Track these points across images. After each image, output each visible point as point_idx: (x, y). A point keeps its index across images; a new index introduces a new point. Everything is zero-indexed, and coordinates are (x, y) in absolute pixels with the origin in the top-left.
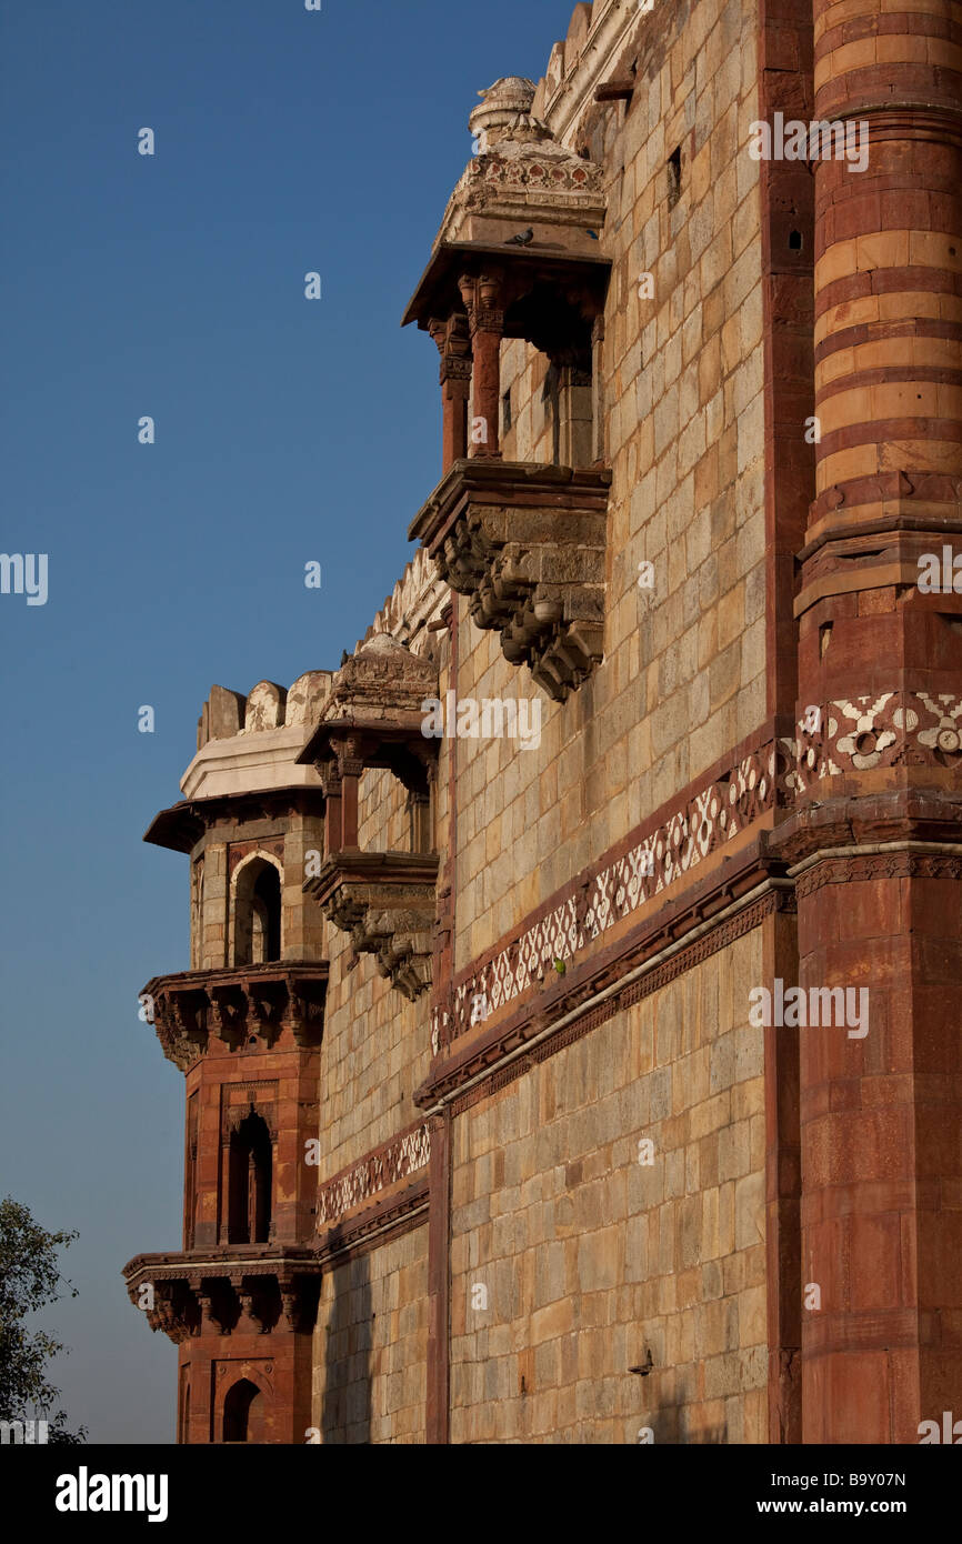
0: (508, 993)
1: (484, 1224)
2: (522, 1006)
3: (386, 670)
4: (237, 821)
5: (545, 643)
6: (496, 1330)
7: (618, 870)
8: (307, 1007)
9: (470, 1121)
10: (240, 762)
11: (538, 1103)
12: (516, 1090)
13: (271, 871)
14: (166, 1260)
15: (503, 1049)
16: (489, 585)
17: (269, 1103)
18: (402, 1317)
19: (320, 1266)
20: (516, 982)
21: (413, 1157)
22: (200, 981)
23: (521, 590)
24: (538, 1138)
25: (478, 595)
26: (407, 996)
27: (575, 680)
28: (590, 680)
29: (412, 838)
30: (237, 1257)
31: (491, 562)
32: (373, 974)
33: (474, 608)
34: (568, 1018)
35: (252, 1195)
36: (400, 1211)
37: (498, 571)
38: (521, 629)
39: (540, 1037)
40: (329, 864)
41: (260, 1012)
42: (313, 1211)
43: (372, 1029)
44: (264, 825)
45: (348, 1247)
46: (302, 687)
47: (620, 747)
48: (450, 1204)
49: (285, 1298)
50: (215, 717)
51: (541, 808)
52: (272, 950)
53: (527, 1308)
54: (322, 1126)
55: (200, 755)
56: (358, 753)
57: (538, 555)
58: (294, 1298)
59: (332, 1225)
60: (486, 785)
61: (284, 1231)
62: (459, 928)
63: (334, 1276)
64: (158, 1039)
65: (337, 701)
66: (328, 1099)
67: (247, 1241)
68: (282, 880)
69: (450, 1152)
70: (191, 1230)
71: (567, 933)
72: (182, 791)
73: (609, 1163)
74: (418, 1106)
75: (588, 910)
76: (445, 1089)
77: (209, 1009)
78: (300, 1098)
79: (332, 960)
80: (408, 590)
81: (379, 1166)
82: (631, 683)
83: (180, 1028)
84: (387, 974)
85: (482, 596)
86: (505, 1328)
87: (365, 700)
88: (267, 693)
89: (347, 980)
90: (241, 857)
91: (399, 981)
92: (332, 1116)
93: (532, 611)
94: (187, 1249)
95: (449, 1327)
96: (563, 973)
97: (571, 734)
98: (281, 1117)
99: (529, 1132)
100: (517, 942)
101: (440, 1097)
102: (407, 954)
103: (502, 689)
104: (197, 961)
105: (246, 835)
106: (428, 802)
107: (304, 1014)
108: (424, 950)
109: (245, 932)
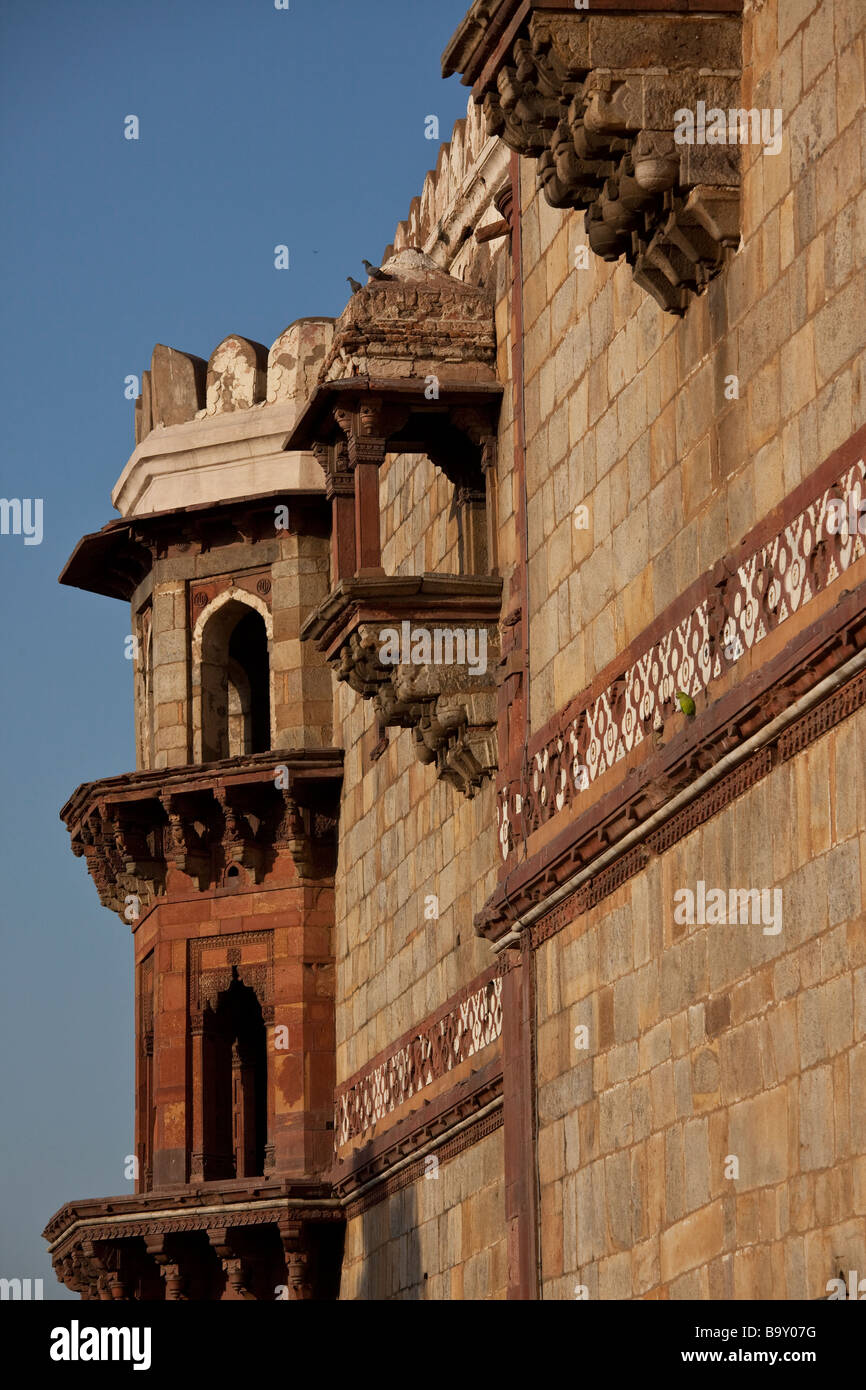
0: (610, 755)
1: (585, 1104)
2: (632, 770)
3: (416, 304)
4: (198, 547)
5: (652, 223)
6: (609, 1264)
7: (769, 557)
8: (313, 820)
9: (560, 950)
10: (201, 459)
11: (660, 914)
12: (627, 898)
13: (253, 619)
14: (110, 1209)
15: (605, 836)
16: (566, 138)
17: (261, 966)
18: (468, 1275)
19: (342, 1208)
20: (622, 737)
21: (477, 1029)
22: (152, 787)
23: (614, 143)
24: (662, 966)
25: (550, 157)
26: (461, 789)
27: (699, 279)
28: (721, 277)
29: (461, 556)
30: (218, 1199)
31: (567, 102)
32: (412, 760)
33: (545, 175)
34: (701, 782)
35: (238, 1108)
36: (460, 1112)
37: (579, 116)
38: (615, 205)
39: (661, 813)
40: (339, 596)
41: (243, 830)
42: (330, 1125)
43: (411, 843)
44: (240, 552)
45: (384, 1175)
46: (289, 344)
47: (768, 372)
48: (533, 1079)
49: (291, 1259)
50: (161, 393)
51: (653, 475)
52: (258, 737)
53: (655, 1225)
54: (340, 997)
55: (141, 451)
56: (378, 428)
57: (638, 86)
58: (304, 1259)
59: (359, 1143)
60: (569, 451)
61: (287, 1157)
62: (535, 666)
63: (364, 1222)
64: (90, 879)
65: (342, 352)
66: (348, 955)
67: (232, 1175)
68: (270, 633)
69: (532, 1001)
70: (147, 1164)
71: (696, 657)
72: (116, 507)
73: (769, 993)
74: (482, 935)
75: (726, 620)
76: (522, 906)
77: (167, 828)
78: (305, 957)
79: (347, 748)
80: (445, 185)
81: (426, 1048)
82: (783, 273)
83: (124, 859)
84: (431, 757)
85: (555, 156)
86: (622, 1258)
87: (385, 349)
88: (238, 354)
89: (370, 776)
90: (207, 601)
91: (449, 768)
92: (354, 980)
93: (632, 174)
94: (140, 1193)
95: (539, 1265)
96: (692, 713)
97: (693, 362)
98: (278, 986)
99: (648, 958)
100: (621, 678)
101: (514, 920)
102: (459, 727)
103: (590, 304)
104: (147, 758)
105: (213, 568)
106: (484, 500)
107: (308, 830)
108: (485, 719)
109: (216, 713)
